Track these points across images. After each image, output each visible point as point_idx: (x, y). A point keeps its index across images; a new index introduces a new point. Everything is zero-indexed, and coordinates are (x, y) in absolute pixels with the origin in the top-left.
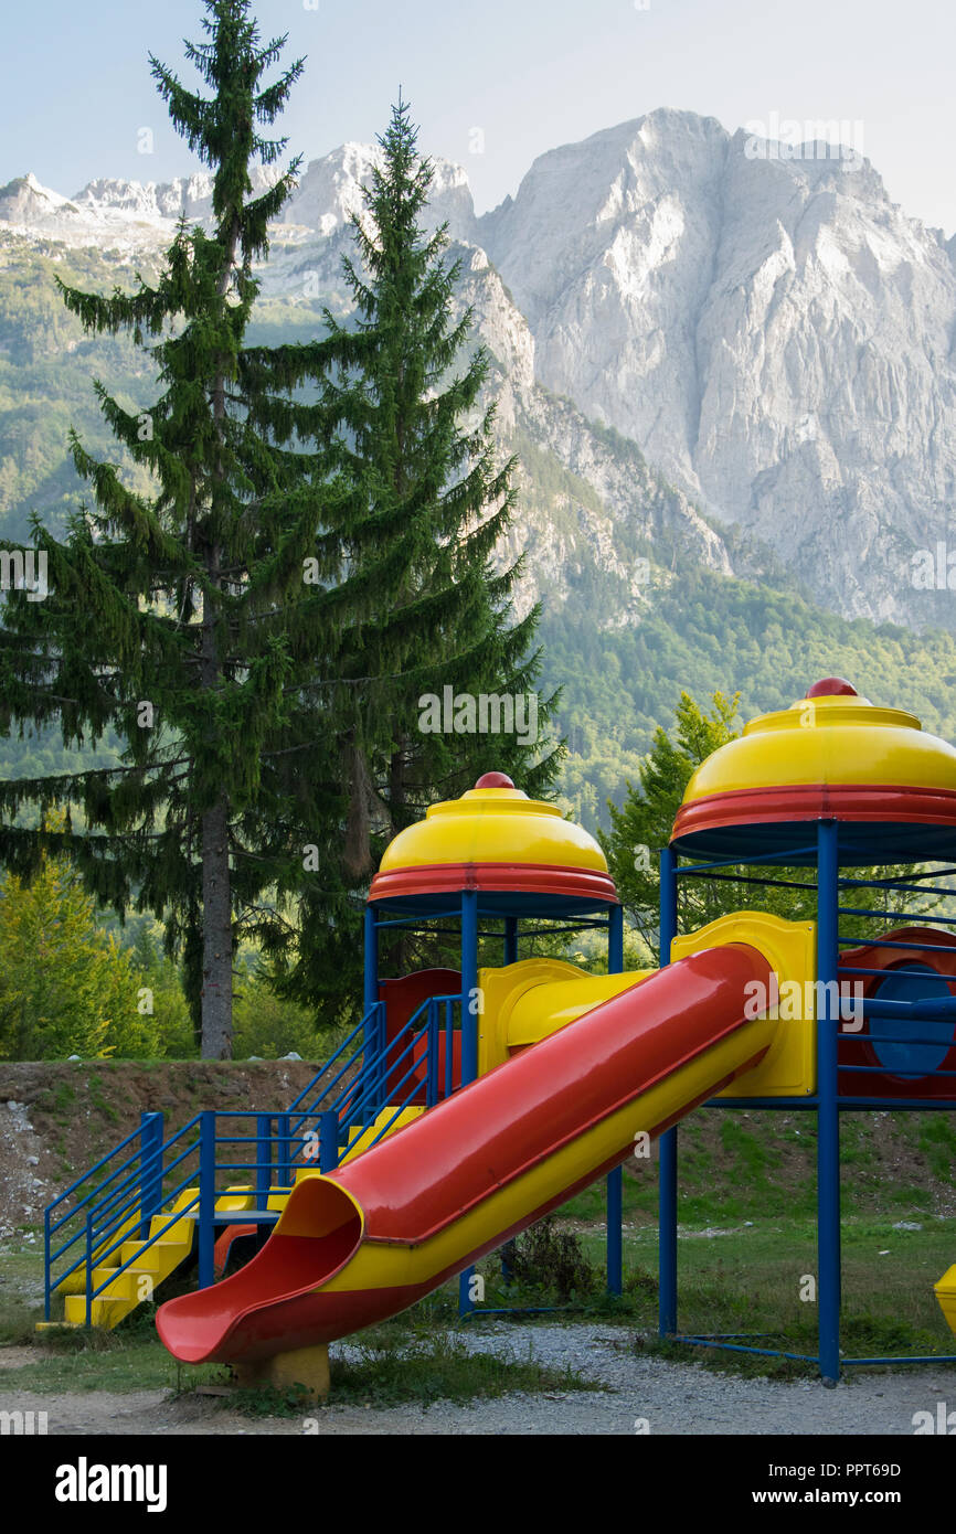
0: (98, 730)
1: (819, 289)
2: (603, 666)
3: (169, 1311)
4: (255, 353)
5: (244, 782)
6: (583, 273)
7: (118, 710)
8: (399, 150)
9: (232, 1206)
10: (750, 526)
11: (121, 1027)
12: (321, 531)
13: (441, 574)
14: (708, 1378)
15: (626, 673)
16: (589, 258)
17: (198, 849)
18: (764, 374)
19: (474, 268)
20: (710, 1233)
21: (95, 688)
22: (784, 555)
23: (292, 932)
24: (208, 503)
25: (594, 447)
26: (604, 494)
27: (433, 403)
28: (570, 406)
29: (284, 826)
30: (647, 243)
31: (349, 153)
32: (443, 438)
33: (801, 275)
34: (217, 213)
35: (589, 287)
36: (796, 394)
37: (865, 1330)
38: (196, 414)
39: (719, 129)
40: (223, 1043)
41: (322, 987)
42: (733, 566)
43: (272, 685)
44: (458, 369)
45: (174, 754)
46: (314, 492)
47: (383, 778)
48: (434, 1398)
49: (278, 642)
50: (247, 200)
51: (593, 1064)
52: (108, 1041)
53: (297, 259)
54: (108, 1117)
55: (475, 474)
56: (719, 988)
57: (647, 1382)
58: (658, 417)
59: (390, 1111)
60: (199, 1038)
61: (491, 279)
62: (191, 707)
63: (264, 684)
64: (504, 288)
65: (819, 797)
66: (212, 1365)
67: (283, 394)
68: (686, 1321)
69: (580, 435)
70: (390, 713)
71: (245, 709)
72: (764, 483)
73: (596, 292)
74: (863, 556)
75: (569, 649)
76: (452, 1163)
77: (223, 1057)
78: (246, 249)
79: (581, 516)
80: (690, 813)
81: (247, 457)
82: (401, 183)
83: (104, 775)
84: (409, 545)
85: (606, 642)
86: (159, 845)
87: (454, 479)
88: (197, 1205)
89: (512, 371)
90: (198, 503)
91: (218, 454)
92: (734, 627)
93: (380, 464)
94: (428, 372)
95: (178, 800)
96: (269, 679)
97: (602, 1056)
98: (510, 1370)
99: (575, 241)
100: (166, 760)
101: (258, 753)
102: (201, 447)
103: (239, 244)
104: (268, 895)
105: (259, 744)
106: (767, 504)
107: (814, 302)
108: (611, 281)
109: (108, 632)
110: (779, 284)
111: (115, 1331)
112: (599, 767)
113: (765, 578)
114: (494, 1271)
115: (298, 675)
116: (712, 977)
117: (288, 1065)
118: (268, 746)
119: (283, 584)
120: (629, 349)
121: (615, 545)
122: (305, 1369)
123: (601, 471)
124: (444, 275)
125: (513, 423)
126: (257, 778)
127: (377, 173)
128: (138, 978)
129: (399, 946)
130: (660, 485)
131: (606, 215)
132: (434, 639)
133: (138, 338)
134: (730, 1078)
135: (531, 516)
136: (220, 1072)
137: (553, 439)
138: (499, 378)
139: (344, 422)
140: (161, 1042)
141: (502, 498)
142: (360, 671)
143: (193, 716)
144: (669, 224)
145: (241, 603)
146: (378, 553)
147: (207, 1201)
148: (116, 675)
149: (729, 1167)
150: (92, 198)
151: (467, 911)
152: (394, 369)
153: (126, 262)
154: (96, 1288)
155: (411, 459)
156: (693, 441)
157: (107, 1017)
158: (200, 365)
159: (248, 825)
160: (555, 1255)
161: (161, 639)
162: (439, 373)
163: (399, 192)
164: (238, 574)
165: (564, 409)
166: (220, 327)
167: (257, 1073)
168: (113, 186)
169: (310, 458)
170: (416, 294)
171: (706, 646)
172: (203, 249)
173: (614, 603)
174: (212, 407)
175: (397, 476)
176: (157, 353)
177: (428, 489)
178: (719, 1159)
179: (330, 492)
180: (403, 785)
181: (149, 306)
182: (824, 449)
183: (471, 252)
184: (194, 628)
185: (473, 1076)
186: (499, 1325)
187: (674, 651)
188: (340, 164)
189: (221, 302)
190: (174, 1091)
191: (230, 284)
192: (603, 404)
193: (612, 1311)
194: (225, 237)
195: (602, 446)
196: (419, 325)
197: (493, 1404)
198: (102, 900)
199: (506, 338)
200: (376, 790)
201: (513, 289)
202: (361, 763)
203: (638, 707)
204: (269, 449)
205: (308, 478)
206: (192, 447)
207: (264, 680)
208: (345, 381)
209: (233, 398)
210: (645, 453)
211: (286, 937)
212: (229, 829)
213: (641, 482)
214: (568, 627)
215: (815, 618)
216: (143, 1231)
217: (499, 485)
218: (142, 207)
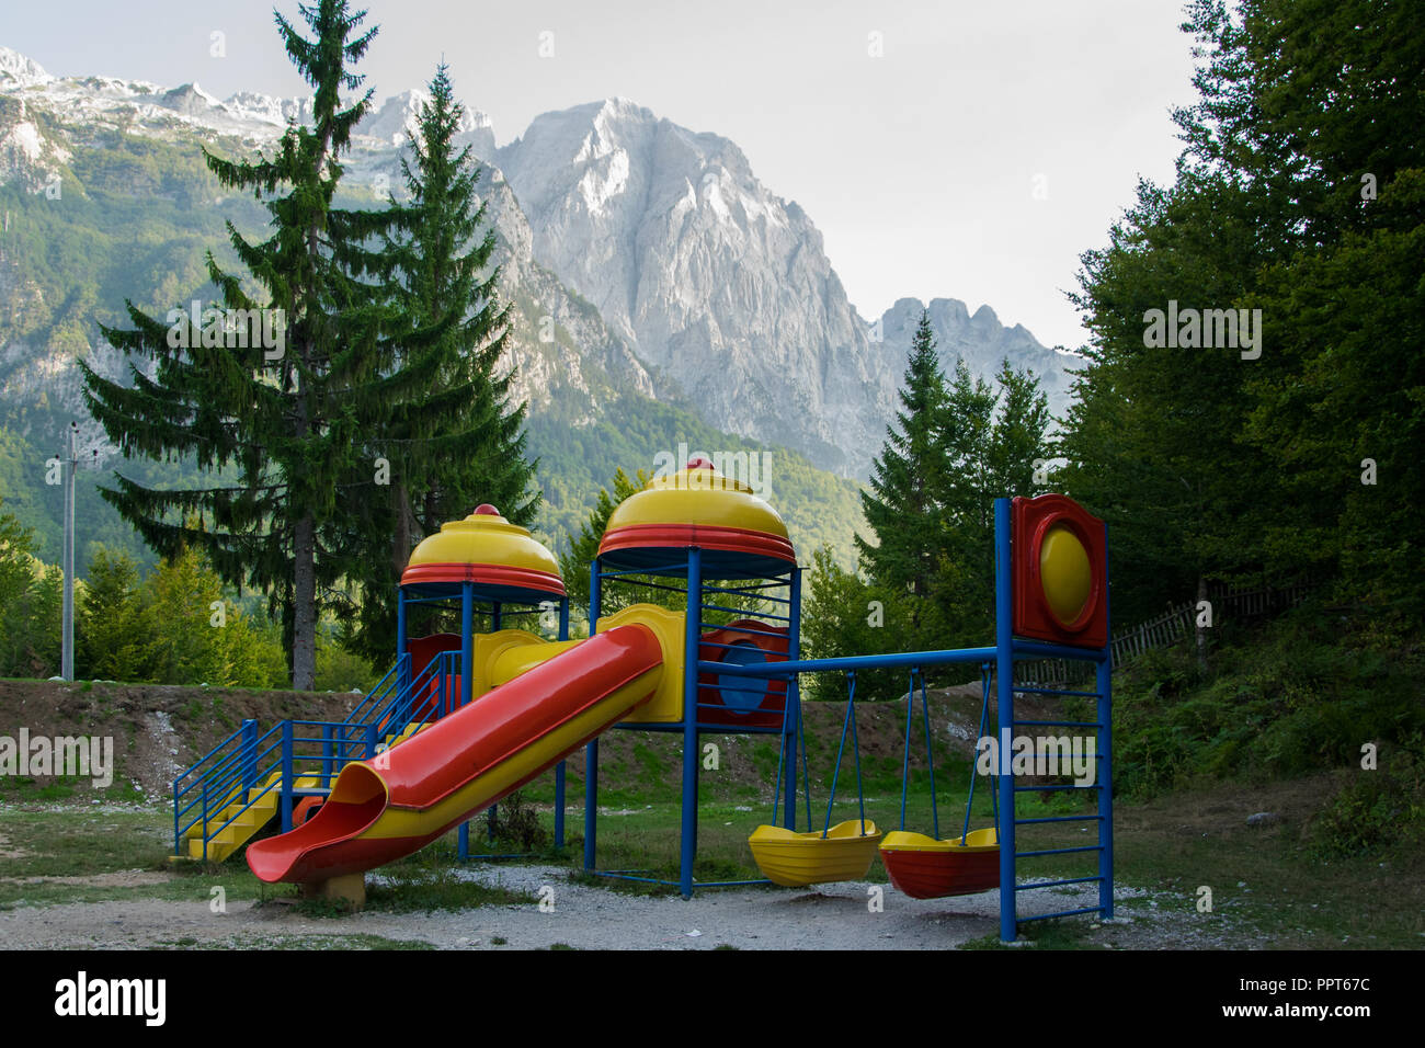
0: (223, 459)
1: (711, 224)
2: (572, 450)
3: (257, 848)
4: (339, 214)
5: (324, 503)
6: (565, 194)
7: (238, 448)
8: (441, 92)
9: (306, 785)
10: (666, 368)
11: (242, 668)
12: (381, 337)
13: (461, 375)
14: (612, 896)
15: (587, 455)
16: (567, 185)
17: (292, 548)
18: (676, 272)
19: (494, 180)
20: (625, 812)
21: (222, 431)
22: (688, 389)
23: (357, 608)
24: (304, 311)
25: (569, 306)
26: (575, 337)
27: (459, 261)
28: (555, 278)
29: (352, 536)
30: (606, 179)
31: (413, 96)
32: (465, 284)
33: (700, 213)
34: (316, 117)
35: (569, 202)
36: (696, 287)
37: (710, 867)
38: (296, 249)
39: (651, 116)
40: (307, 679)
41: (376, 646)
42: (655, 391)
43: (344, 439)
44: (476, 241)
45: (277, 481)
46: (376, 310)
47: (421, 509)
48: (435, 908)
49: (349, 410)
50: (337, 111)
51: (543, 698)
52: (232, 677)
53: (377, 160)
54: (227, 725)
55: (485, 311)
56: (626, 652)
57: (574, 899)
58: (611, 292)
59: (413, 726)
60: (291, 676)
61: (505, 189)
62: (288, 449)
63: (339, 438)
64: (514, 197)
65: (690, 533)
66: (287, 885)
67: (357, 243)
68: (601, 861)
69: (560, 298)
70: (424, 465)
71: (325, 453)
72: (676, 341)
73: (573, 206)
74: (736, 392)
75: (550, 437)
76: (449, 758)
77: (308, 688)
78: (335, 144)
79: (560, 350)
80: (609, 538)
81: (332, 283)
82: (442, 115)
83: (228, 492)
84: (440, 353)
85: (574, 433)
86: (265, 543)
87: (471, 312)
88: (280, 784)
89: (518, 251)
90: (297, 311)
91: (311, 280)
92: (655, 431)
93: (422, 297)
94: (456, 239)
95: (279, 513)
96: (342, 434)
97: (549, 693)
98: (486, 891)
99: (560, 172)
100: (271, 484)
101: (334, 484)
102: (299, 272)
103: (330, 140)
104: (340, 583)
105: (334, 478)
106: (677, 354)
107: (707, 231)
108: (582, 201)
109: (231, 393)
110: (687, 217)
111: (223, 863)
112: (568, 515)
113: (676, 403)
114: (483, 832)
115: (363, 433)
116: (620, 644)
117: (352, 696)
118: (340, 481)
119: (353, 372)
120: (593, 246)
121: (582, 372)
122: (347, 888)
123: (574, 323)
124: (469, 178)
125: (517, 285)
126: (333, 502)
127: (426, 106)
128: (254, 636)
129: (429, 622)
130: (611, 334)
131: (581, 158)
132: (455, 418)
133: (258, 194)
134: (631, 710)
135: (528, 347)
136: (305, 699)
137: (544, 298)
138: (509, 254)
139: (399, 266)
140: (270, 680)
141: (504, 328)
142: (406, 435)
143: (290, 456)
144: (621, 168)
145: (326, 380)
146: (419, 356)
147: (288, 781)
148: (237, 423)
149: (639, 772)
150: (237, 103)
151: (466, 595)
152: (434, 235)
153: (259, 148)
154: (211, 834)
155: (444, 297)
156: (632, 310)
157: (231, 661)
158: (301, 218)
159: (328, 534)
160: (522, 822)
161: (269, 402)
162: (464, 241)
163: (440, 120)
164: (323, 362)
165: (549, 279)
166: (316, 193)
167: (331, 701)
168: (253, 98)
169: (376, 288)
170: (450, 188)
171: (638, 443)
172: (306, 140)
173: (580, 409)
174: (308, 247)
175: (434, 306)
176: (271, 206)
177: (454, 317)
178: (633, 767)
179: (387, 312)
180: (433, 514)
181: (268, 173)
182: (712, 323)
183: (492, 170)
184: (293, 396)
185: (470, 699)
186: (484, 865)
187: (618, 444)
188: (407, 103)
189: (316, 177)
190: (273, 710)
191: (323, 165)
192: (576, 279)
193: (557, 858)
194: (322, 133)
195: (574, 307)
196: (450, 208)
197: (473, 912)
198: (225, 579)
199: (514, 229)
200: (415, 516)
201: (520, 199)
202: (405, 497)
203: (594, 478)
204: (347, 279)
205: (373, 301)
206: (293, 272)
207: (338, 435)
208: (400, 239)
209: (323, 242)
210: (602, 315)
211: (352, 611)
212: (314, 535)
213: (599, 332)
214: (550, 422)
215: (705, 431)
216: (244, 798)
217: (502, 319)
218: (272, 112)
